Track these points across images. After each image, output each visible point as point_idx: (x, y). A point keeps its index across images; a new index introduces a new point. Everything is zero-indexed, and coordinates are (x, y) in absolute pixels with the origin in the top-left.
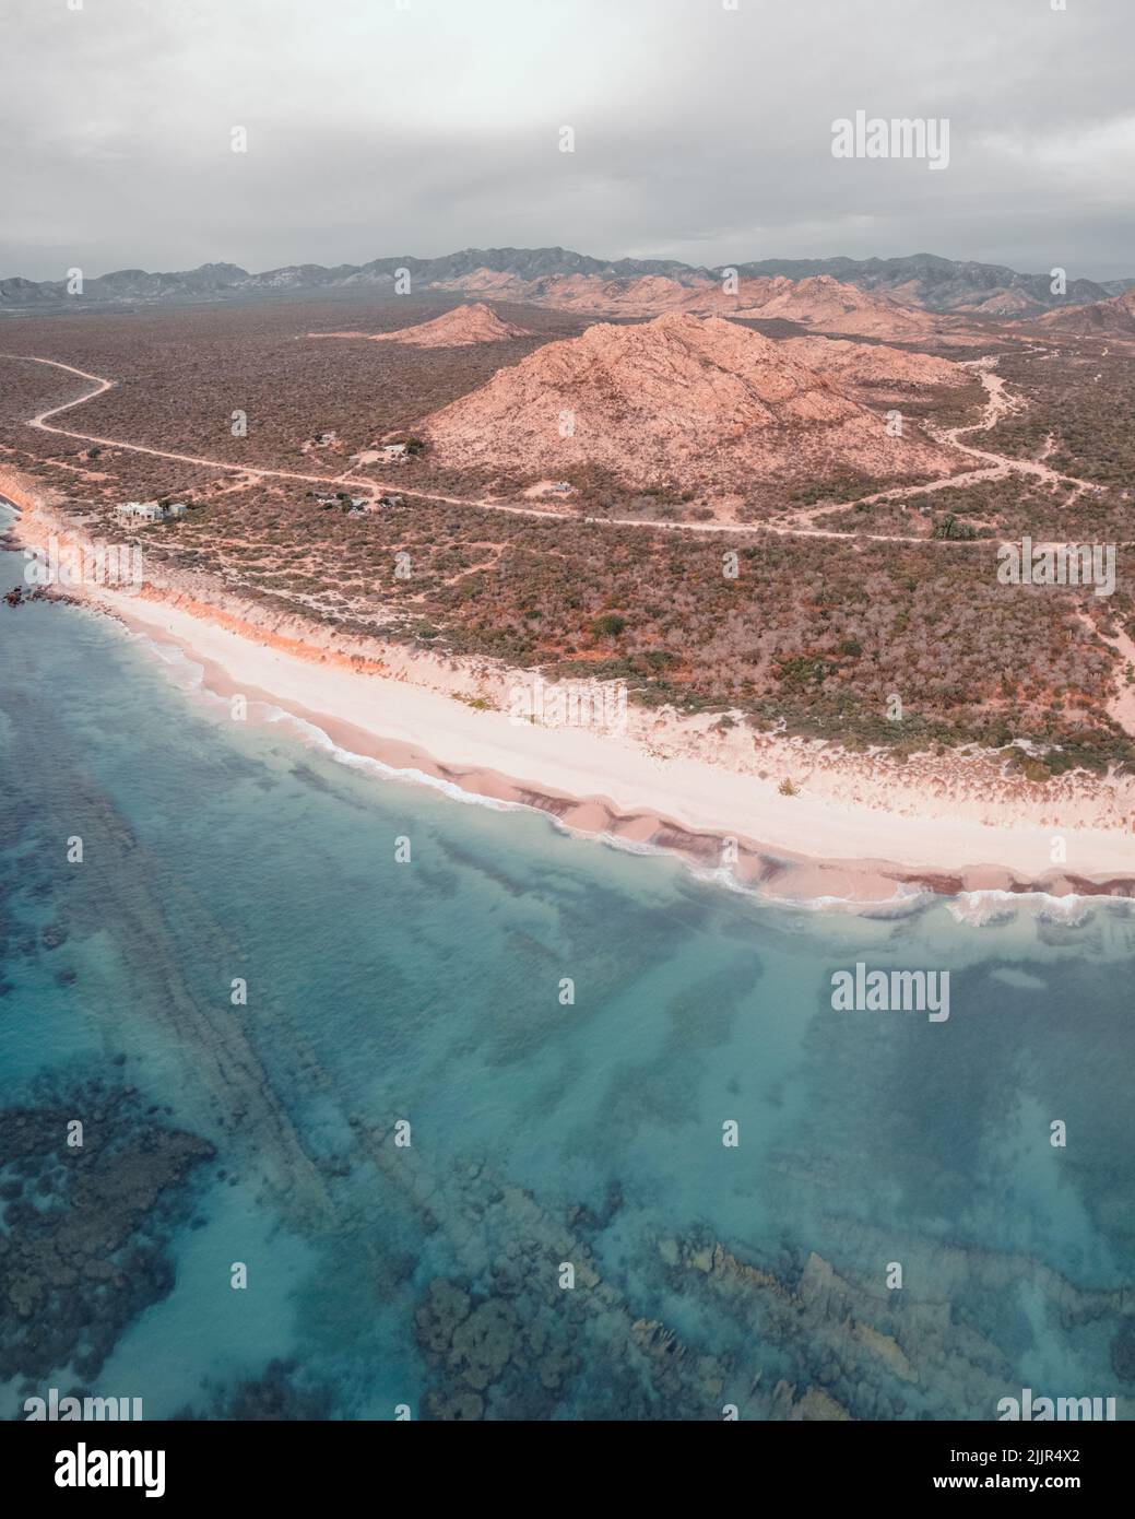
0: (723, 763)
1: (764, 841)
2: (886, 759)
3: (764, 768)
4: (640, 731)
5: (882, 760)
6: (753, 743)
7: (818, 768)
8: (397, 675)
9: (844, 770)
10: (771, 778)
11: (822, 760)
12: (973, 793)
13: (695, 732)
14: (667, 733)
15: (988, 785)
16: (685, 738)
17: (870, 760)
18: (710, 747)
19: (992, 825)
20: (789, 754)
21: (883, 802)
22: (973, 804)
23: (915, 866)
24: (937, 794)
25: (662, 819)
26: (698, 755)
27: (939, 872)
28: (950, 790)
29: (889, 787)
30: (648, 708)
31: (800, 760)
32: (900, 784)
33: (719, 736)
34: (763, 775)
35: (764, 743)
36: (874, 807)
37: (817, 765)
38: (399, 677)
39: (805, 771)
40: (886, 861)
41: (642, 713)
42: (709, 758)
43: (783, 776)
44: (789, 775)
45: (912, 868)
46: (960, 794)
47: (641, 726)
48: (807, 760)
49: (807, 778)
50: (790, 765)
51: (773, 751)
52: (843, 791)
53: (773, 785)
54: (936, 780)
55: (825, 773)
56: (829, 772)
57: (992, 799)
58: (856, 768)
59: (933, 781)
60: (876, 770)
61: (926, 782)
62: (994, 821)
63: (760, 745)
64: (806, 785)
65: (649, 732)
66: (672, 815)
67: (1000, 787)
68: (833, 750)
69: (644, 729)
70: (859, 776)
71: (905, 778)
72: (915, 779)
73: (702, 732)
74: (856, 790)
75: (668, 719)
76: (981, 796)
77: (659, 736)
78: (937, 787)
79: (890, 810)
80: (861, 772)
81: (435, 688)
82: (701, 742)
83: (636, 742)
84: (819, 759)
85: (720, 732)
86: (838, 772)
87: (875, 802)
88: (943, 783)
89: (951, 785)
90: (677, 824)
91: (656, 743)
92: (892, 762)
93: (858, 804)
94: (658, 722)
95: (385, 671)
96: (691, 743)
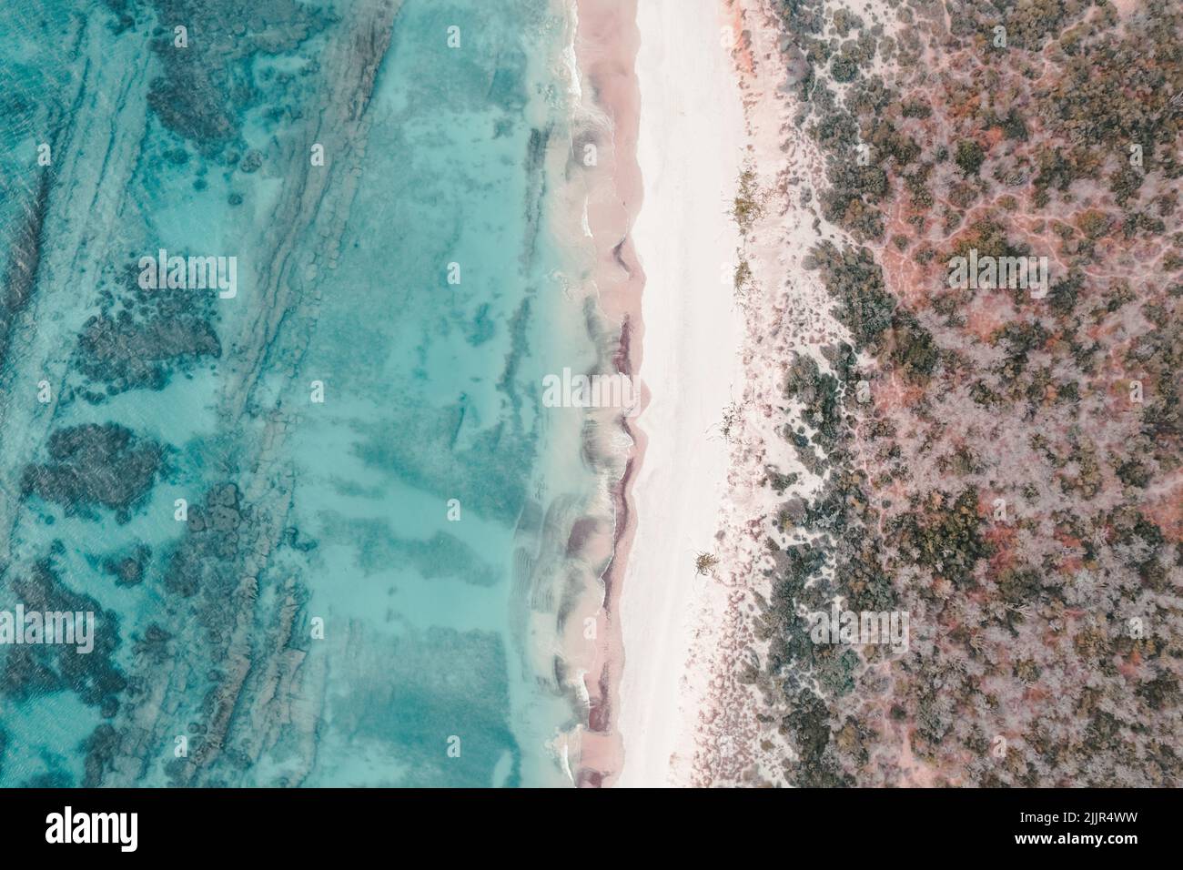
0: (730, 491)
1: (631, 556)
2: (744, 663)
3: (729, 535)
4: (757, 393)
5: (742, 657)
6: (756, 518)
7: (731, 591)
8: (750, 95)
9: (728, 618)
10: (718, 543)
11: (739, 595)
12: (702, 750)
13: (764, 452)
14: (758, 422)
15: (707, 766)
16: (756, 443)
17: (742, 644)
18: (748, 472)
19: (671, 763)
20: (745, 558)
21: (695, 659)
22: (692, 749)
23: (619, 691)
24: (702, 714)
25: (635, 461)
26: (737, 463)
27: (613, 713)
28: (706, 727)
29: (710, 665)
30: (785, 391)
31: (738, 572)
32: (713, 676)
33: (760, 479)
34: (721, 536)
35: (756, 530)
36: (690, 650)
37: (734, 589)
38: (749, 99)
39: (727, 578)
40: (623, 666)
41: (778, 386)
42: (735, 474)
43: (721, 556)
44: (721, 563)
45: (617, 689)
46: (701, 737)
47: (762, 391)
48: (738, 578)
49: (720, 581)
50: (734, 560)
51: (748, 539)
52: (707, 618)
53: (711, 547)
54: (715, 714)
55: (726, 599)
56: (727, 603)
57: (695, 767)
58: (730, 631)
59: (715, 710)
60: (728, 652)
61: (715, 704)
62: (675, 765)
63: (753, 525)
64: (713, 581)
65: (757, 402)
66: (644, 466)
67: (705, 778)
68: (754, 604)
69: (760, 396)
70: (722, 634)
71: (718, 682)
72: (717, 692)
73: (764, 458)
74: (707, 631)
75: (775, 417)
76: (698, 756)
77: (754, 415)
78: (708, 715)
79: (688, 666)
80: (726, 637)
81: (750, 147)
82: (753, 461)
83: (741, 393)
84: (742, 591)
85: (765, 479)
86: (726, 612)
87: (696, 651)
88: (711, 722)
89: (710, 729)
90: (633, 475)
91: (745, 415)
92: (739, 667)
93: (694, 634)
94: (770, 407)
95: (748, 79)
96: (749, 451)
